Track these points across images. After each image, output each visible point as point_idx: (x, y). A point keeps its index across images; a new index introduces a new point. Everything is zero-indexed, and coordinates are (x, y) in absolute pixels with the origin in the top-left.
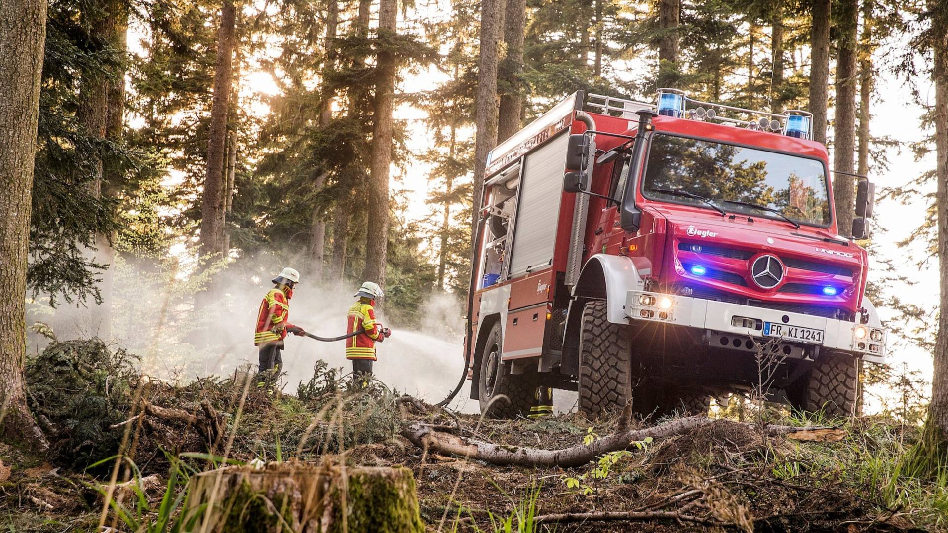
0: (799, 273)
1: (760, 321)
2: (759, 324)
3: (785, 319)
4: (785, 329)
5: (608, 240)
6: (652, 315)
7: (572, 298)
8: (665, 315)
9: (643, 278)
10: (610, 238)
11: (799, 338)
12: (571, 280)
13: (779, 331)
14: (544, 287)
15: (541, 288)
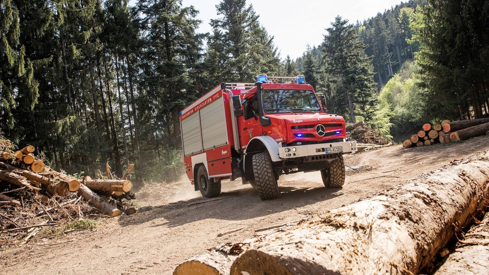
1: (324, 148)
2: (323, 150)
3: (331, 146)
4: (332, 149)
5: (252, 131)
6: (291, 155)
7: (245, 154)
8: (294, 154)
9: (278, 142)
10: (252, 130)
11: (336, 151)
12: (237, 148)
13: (330, 150)
14: (226, 152)
15: (224, 152)
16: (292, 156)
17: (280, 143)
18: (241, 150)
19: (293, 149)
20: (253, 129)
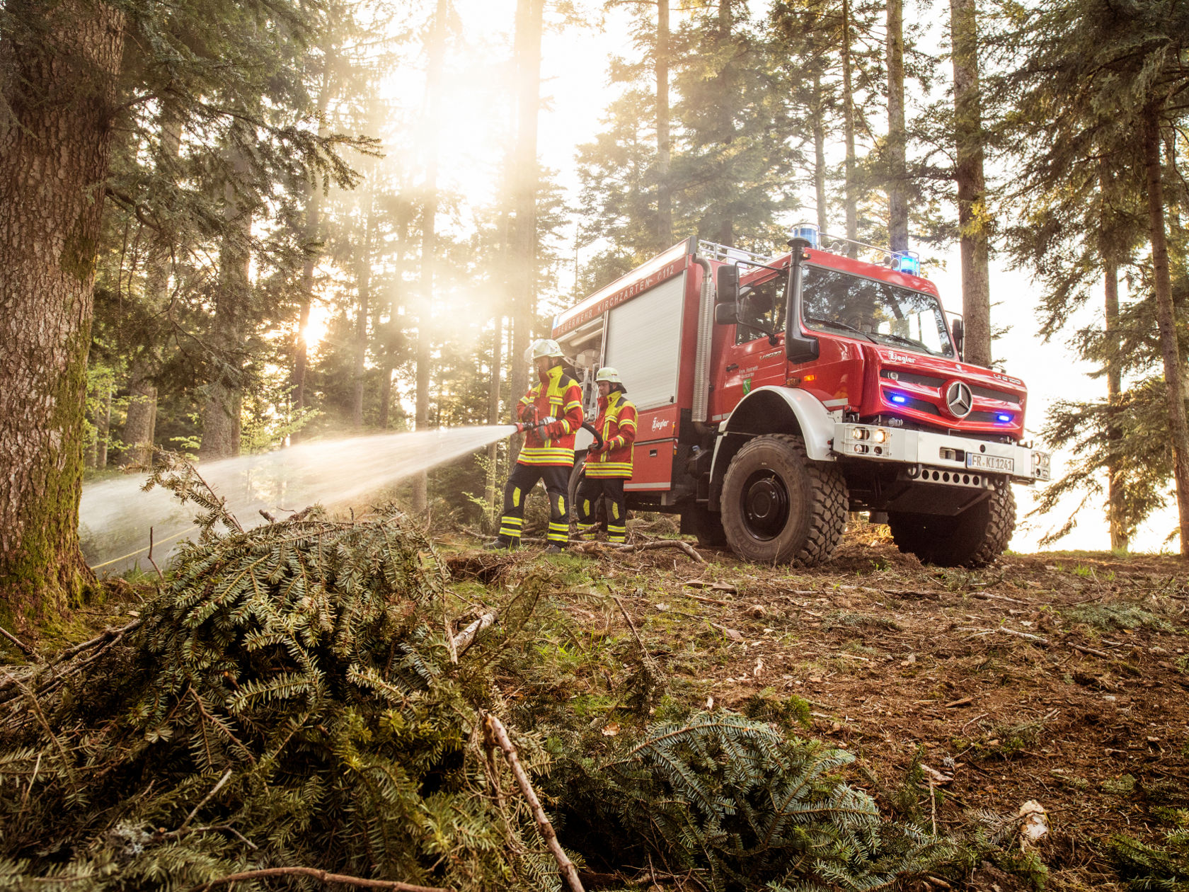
0: (984, 402)
1: (962, 452)
2: (960, 455)
3: (983, 449)
4: (984, 459)
5: (752, 374)
6: (867, 451)
7: (721, 434)
8: (879, 450)
9: (831, 410)
10: (755, 372)
11: (995, 468)
12: (699, 416)
13: (979, 462)
14: (664, 424)
15: (659, 425)
16: (872, 454)
17: (840, 413)
18: (711, 425)
19: (877, 435)
20: (755, 368)
